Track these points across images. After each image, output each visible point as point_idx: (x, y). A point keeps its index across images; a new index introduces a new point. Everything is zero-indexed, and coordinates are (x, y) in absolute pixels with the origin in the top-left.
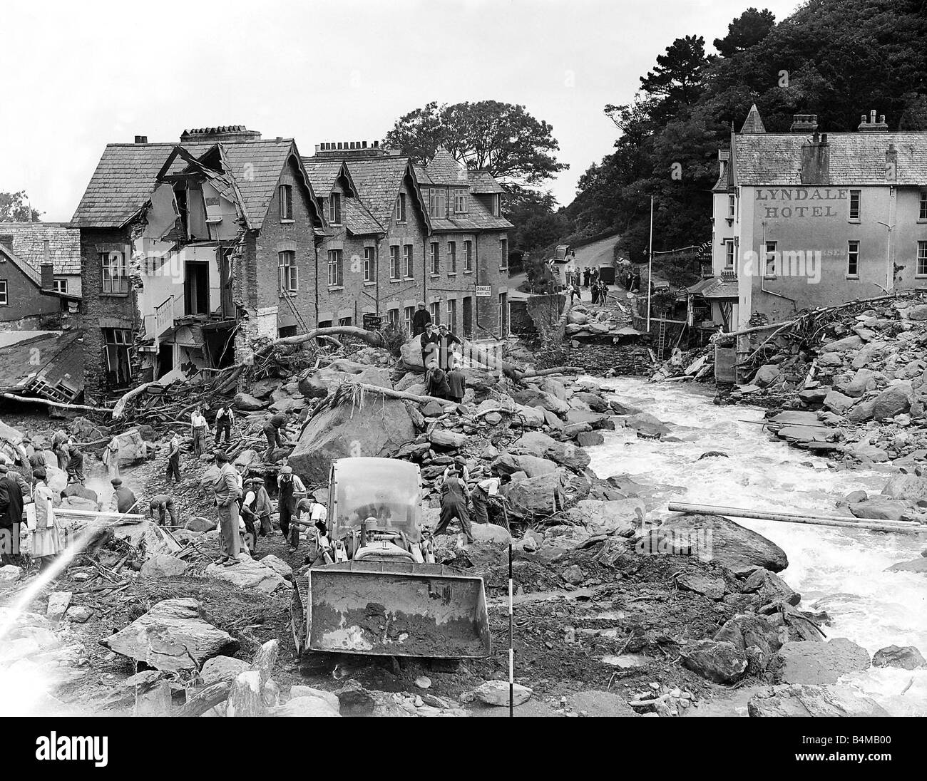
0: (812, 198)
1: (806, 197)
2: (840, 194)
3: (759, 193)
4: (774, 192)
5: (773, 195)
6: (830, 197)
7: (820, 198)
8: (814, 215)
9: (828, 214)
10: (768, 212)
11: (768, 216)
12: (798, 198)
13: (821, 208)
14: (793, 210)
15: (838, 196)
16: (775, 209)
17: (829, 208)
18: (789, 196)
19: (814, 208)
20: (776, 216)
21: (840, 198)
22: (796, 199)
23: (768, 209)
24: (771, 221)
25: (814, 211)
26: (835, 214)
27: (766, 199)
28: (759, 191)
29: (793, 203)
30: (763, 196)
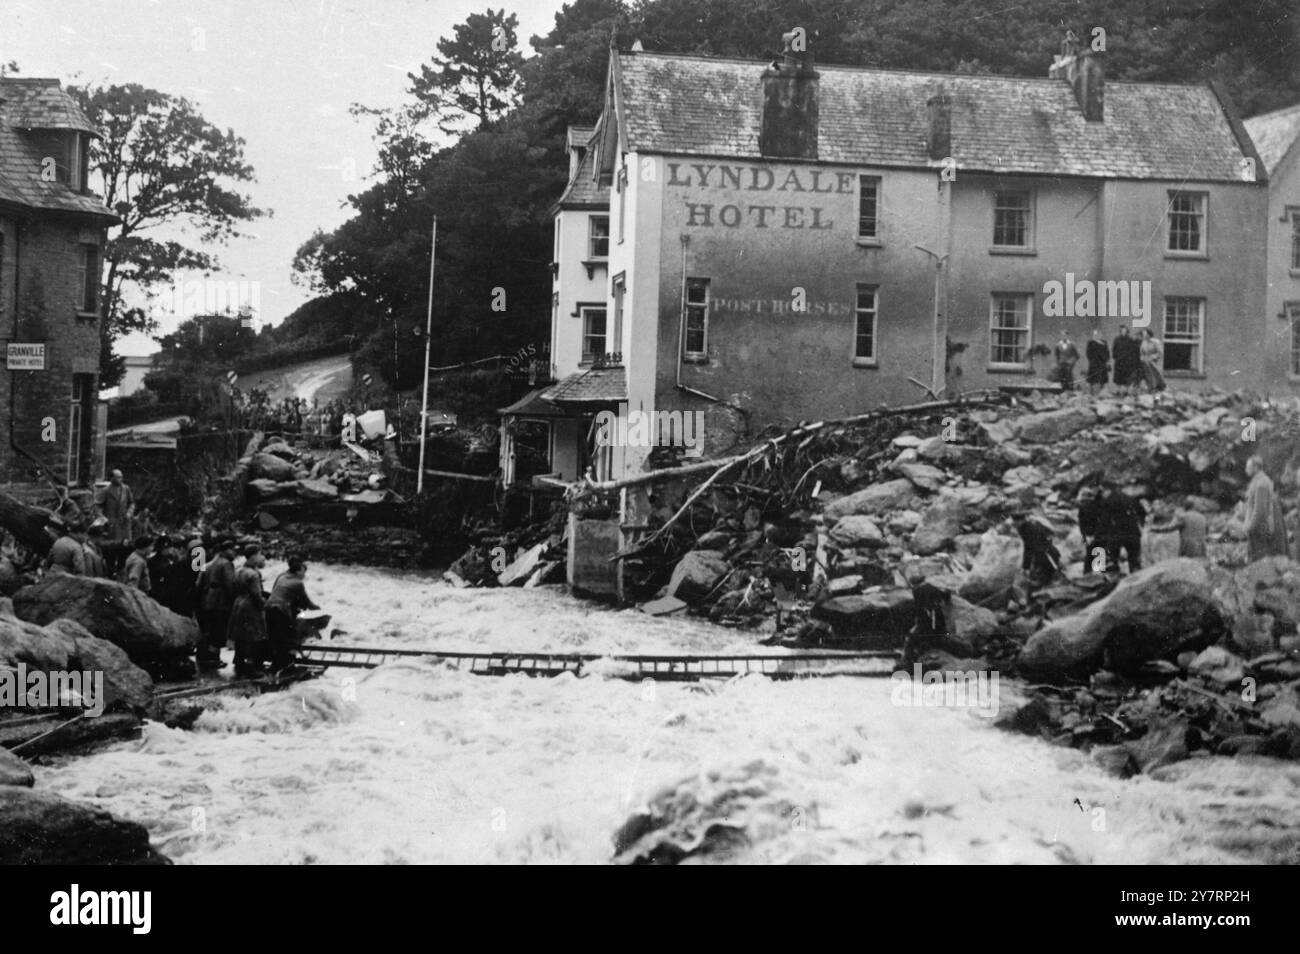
0: (783, 188)
1: (771, 183)
2: (841, 182)
3: (674, 171)
4: (705, 170)
5: (704, 177)
6: (820, 187)
7: (799, 188)
8: (787, 224)
9: (816, 225)
10: (693, 214)
11: (692, 223)
12: (754, 187)
13: (801, 210)
14: (745, 212)
15: (836, 187)
16: (708, 208)
17: (817, 211)
18: (736, 181)
19: (788, 210)
20: (707, 223)
21: (840, 191)
22: (750, 188)
23: (692, 207)
24: (699, 233)
25: (788, 217)
26: (830, 225)
27: (688, 183)
28: (674, 168)
29: (746, 197)
30: (682, 178)
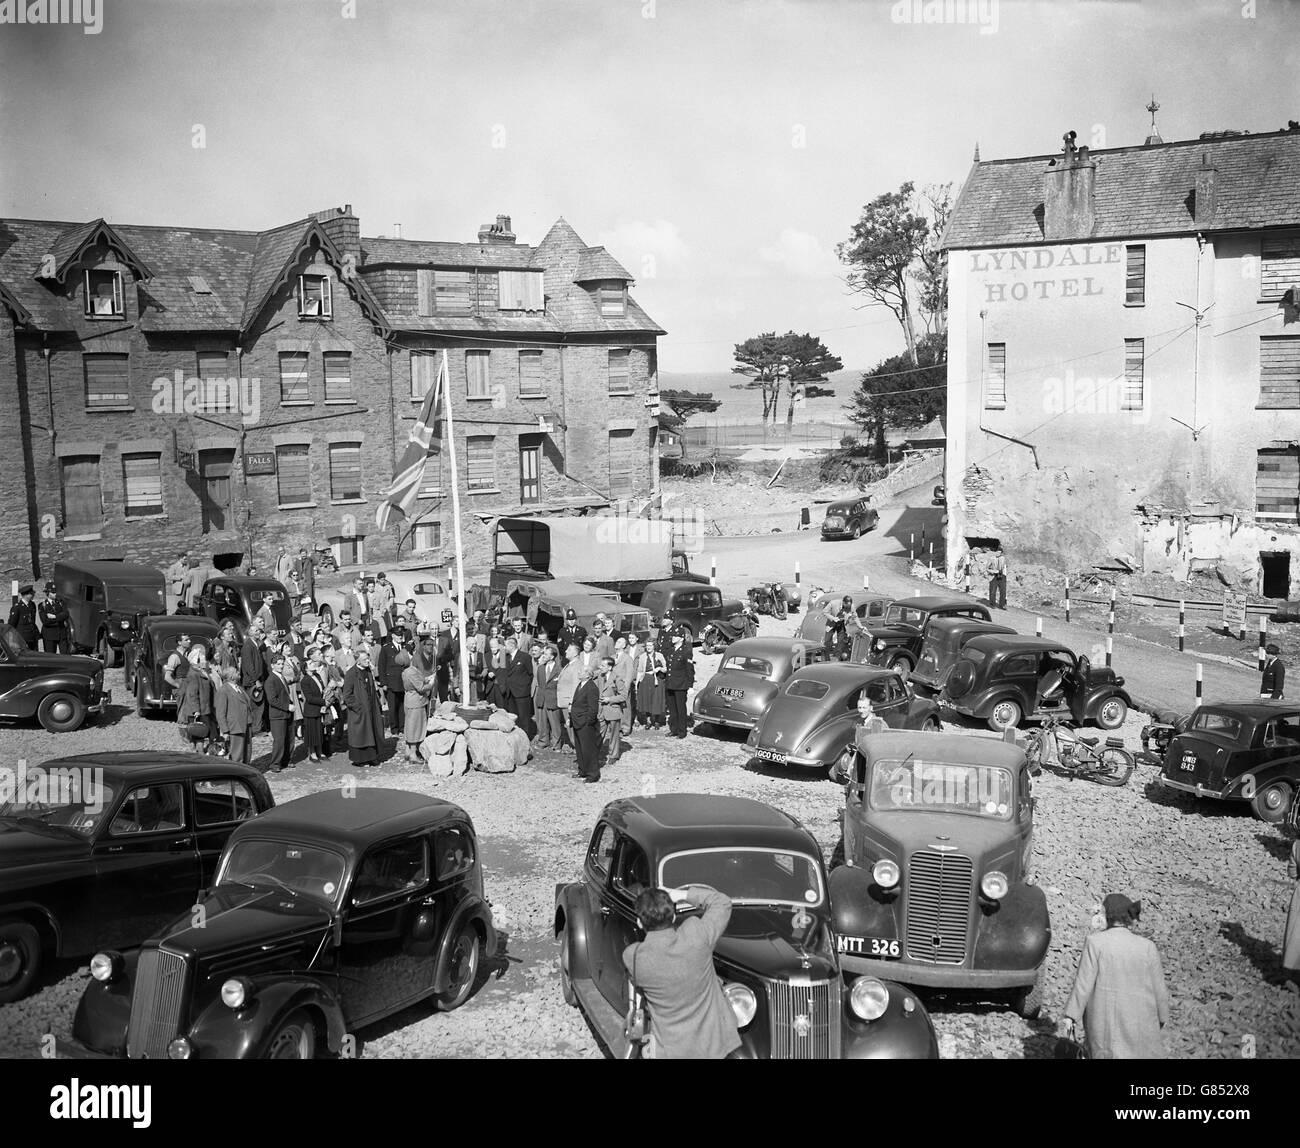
0: (1061, 265)
1: (1051, 261)
2: (1109, 253)
3: (976, 261)
4: (999, 256)
5: (998, 262)
6: (1091, 260)
7: (1075, 263)
8: (1065, 295)
9: (1089, 292)
10: (991, 292)
11: (990, 300)
12: (1038, 266)
13: (1076, 281)
14: (1030, 287)
15: (1105, 258)
16: (1002, 287)
17: (1089, 280)
18: (1023, 263)
19: (1065, 282)
20: (1002, 299)
21: (1108, 261)
22: (1035, 268)
23: (990, 287)
24: (995, 309)
25: (1065, 288)
26: (1100, 292)
27: (986, 268)
28: (976, 257)
29: (1030, 275)
30: (981, 265)
